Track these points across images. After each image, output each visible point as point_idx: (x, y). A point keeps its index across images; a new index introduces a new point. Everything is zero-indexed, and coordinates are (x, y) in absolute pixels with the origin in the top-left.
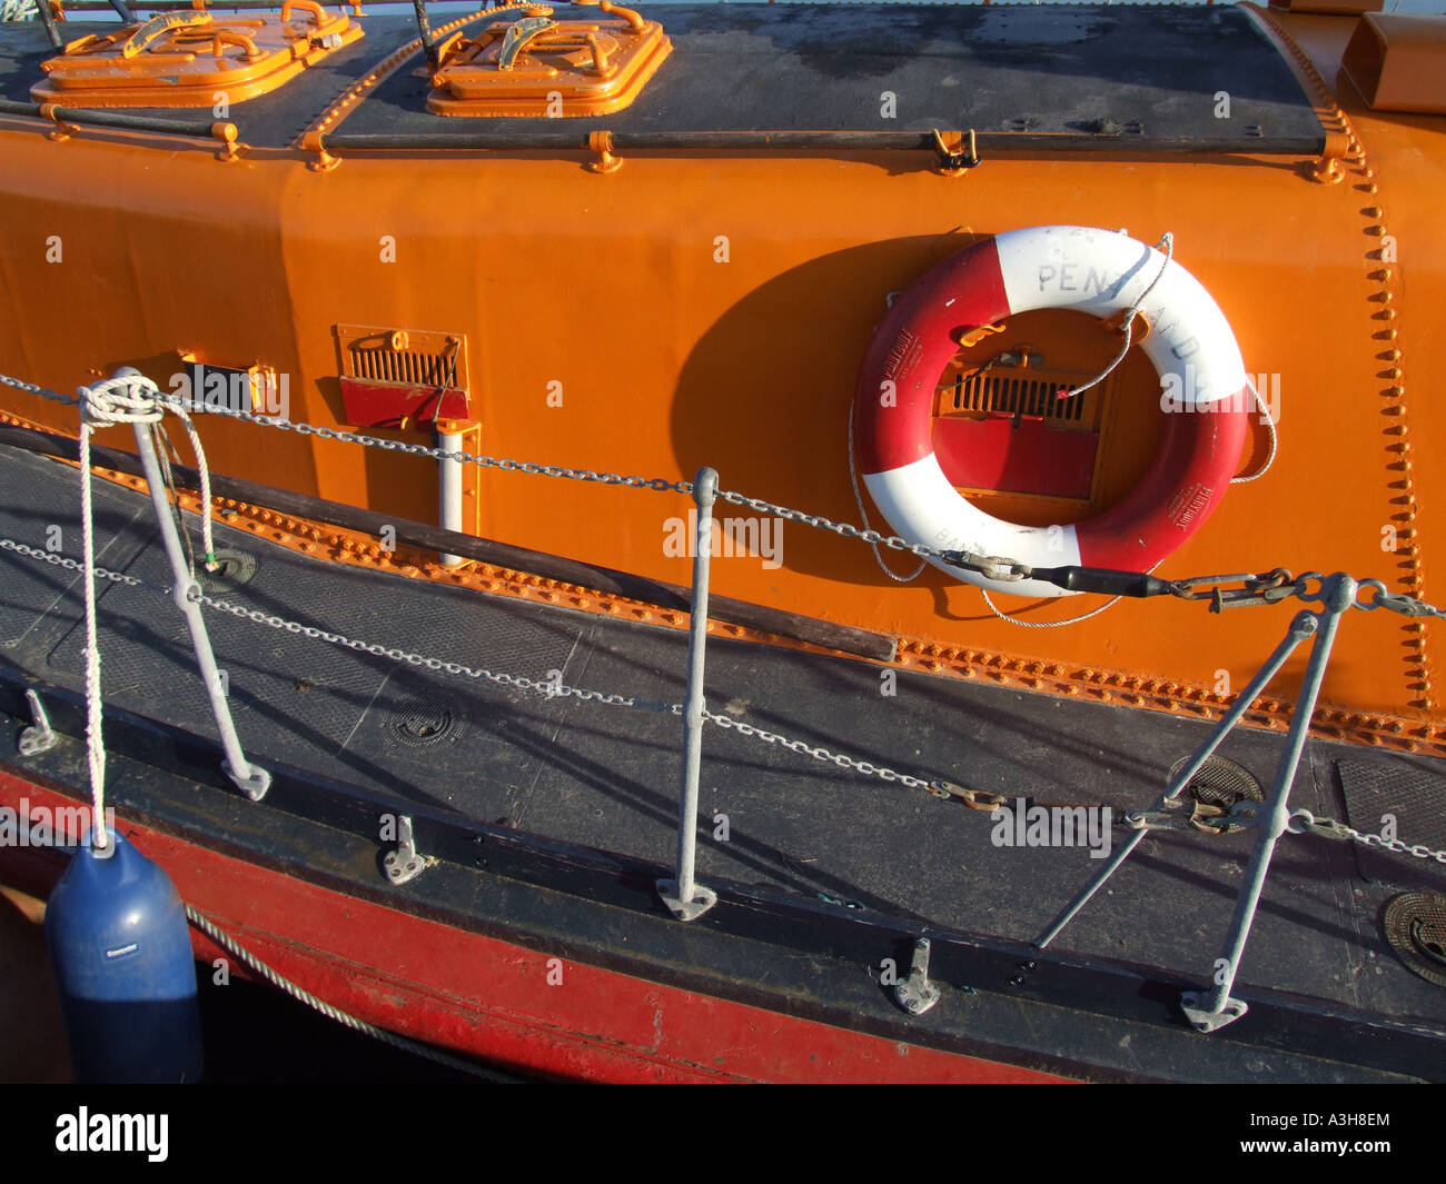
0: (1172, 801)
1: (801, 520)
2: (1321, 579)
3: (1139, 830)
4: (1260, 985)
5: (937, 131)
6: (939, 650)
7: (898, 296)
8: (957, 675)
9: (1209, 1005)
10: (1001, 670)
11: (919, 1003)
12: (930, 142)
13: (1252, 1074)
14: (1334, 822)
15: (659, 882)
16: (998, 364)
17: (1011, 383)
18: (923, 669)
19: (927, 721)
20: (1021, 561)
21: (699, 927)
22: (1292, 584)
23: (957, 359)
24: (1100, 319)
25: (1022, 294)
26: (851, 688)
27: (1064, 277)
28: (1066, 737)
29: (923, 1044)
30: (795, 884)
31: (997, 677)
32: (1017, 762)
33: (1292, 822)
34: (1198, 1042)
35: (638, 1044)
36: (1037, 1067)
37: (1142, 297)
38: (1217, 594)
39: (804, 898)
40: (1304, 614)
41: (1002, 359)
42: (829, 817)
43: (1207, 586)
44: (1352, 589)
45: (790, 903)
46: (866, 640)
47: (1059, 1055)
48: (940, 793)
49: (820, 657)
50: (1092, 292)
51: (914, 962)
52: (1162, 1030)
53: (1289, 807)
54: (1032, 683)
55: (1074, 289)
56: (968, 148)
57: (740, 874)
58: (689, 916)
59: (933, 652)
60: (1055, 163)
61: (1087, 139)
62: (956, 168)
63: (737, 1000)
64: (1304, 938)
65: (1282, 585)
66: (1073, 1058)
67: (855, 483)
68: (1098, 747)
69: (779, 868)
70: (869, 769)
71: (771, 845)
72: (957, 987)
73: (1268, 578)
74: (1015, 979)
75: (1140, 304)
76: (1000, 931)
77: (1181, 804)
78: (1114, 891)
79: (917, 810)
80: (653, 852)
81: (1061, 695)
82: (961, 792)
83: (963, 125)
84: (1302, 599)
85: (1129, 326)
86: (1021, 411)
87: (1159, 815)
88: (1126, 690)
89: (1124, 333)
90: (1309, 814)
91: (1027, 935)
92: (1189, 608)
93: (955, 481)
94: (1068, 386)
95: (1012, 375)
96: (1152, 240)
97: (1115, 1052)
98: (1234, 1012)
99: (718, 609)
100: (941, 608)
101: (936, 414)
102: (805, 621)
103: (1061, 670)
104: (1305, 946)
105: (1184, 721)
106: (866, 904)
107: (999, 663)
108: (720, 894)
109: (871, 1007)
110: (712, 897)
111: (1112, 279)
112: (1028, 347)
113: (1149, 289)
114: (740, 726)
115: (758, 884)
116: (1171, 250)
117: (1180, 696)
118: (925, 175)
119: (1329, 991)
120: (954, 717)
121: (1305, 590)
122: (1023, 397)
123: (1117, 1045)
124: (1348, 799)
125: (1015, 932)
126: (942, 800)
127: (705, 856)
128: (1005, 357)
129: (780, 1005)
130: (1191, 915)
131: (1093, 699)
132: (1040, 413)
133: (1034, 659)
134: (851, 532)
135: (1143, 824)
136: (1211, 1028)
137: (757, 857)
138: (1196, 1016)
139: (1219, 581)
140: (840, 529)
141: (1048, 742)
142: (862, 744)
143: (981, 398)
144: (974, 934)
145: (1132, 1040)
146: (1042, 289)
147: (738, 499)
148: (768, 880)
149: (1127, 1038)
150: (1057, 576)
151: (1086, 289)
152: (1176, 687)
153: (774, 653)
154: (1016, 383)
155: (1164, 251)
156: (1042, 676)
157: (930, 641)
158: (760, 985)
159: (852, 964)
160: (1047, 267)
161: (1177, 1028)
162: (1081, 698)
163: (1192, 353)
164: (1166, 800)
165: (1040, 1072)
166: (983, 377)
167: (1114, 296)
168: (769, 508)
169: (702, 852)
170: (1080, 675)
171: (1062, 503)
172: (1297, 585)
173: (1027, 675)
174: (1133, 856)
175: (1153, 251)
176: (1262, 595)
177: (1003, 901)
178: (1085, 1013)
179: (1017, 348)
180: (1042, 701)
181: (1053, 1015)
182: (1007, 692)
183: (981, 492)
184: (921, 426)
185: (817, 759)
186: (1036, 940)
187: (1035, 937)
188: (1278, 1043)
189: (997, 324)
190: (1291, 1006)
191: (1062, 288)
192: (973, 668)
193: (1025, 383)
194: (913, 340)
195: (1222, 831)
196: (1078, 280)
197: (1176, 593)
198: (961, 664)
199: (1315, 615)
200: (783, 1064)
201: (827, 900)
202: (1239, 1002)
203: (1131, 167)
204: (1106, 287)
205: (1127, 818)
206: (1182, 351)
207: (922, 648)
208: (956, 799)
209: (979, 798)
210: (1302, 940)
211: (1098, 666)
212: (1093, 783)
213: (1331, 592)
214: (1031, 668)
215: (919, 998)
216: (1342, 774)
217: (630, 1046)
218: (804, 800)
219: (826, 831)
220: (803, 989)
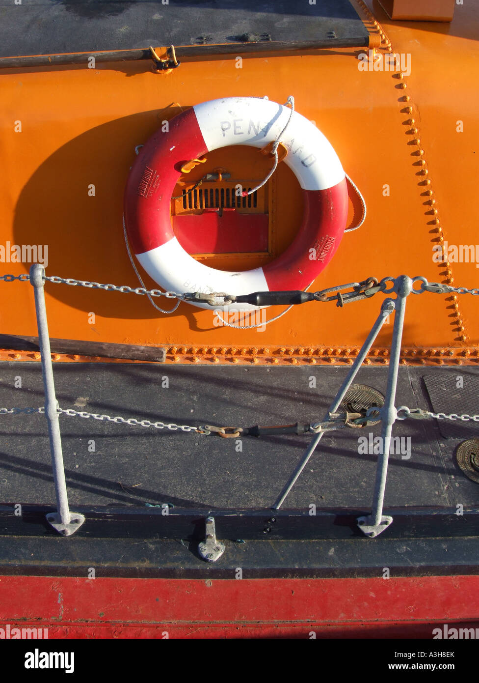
0: (334, 414)
1: (98, 288)
2: (393, 280)
3: (319, 434)
4: (398, 506)
5: (152, 48)
6: (196, 350)
7: (141, 147)
8: (209, 363)
9: (372, 523)
10: (233, 356)
11: (214, 555)
12: (148, 55)
13: (401, 554)
14: (420, 410)
15: (48, 516)
16: (205, 181)
17: (214, 191)
18: (188, 363)
19: (194, 393)
20: (229, 293)
21: (78, 538)
22: (379, 285)
23: (181, 180)
24: (260, 149)
25: (213, 140)
26: (148, 381)
27: (236, 127)
28: (275, 388)
29: (220, 578)
30: (131, 501)
31: (231, 360)
32: (249, 407)
33: (399, 414)
34: (370, 543)
35: (50, 617)
36: (286, 577)
37: (281, 134)
38: (340, 296)
39: (137, 507)
40: (387, 300)
41: (208, 178)
42: (145, 457)
43: (333, 293)
44: (410, 284)
45: (130, 512)
46: (147, 351)
47: (297, 567)
48: (204, 432)
49: (127, 365)
50: (253, 134)
51: (207, 532)
52: (350, 541)
53: (397, 406)
54: (252, 360)
55: (242, 133)
56: (172, 57)
57: (97, 501)
58: (70, 532)
59: (193, 352)
60: (223, 62)
61: (240, 46)
62: (166, 69)
63: (107, 576)
64: (418, 475)
65: (373, 286)
66: (304, 567)
67: (132, 260)
68: (293, 392)
69: (120, 493)
70: (162, 426)
71: (114, 480)
72: (234, 541)
73: (365, 283)
74: (265, 530)
75: (280, 139)
76: (254, 504)
77: (339, 415)
78: (314, 470)
79: (196, 444)
80: (42, 499)
81: (269, 365)
82: (216, 429)
83: (167, 42)
84: (385, 292)
85: (276, 152)
86: (223, 206)
87: (328, 423)
88: (305, 356)
89: (274, 156)
90: (407, 408)
91: (270, 504)
92: (326, 307)
93: (190, 251)
94: (247, 189)
95: (214, 186)
96: (282, 101)
97: (326, 558)
98: (386, 523)
99: (56, 347)
100: (193, 325)
101: (174, 214)
102: (110, 346)
103: (267, 351)
104: (419, 480)
105: (339, 368)
106: (175, 505)
107: (232, 352)
108: (87, 515)
109: (186, 563)
110: (82, 518)
111: (263, 125)
112: (221, 169)
113: (284, 129)
114: (81, 414)
115: (109, 505)
116: (293, 106)
117: (335, 355)
118: (148, 74)
119: (433, 501)
120: (209, 388)
121: (386, 287)
122: (222, 198)
123: (328, 555)
124: (431, 396)
125: (262, 503)
126: (206, 436)
127: (74, 495)
128: (209, 177)
129: (133, 573)
130: (357, 475)
131: (287, 364)
132: (233, 206)
133: (250, 347)
134: (129, 291)
135: (320, 430)
136: (376, 534)
137: (106, 490)
138: (366, 529)
139: (339, 289)
140: (122, 289)
141: (265, 393)
142: (159, 412)
143: (198, 202)
144: (239, 509)
145: (335, 550)
146: (224, 135)
147: (59, 280)
148: (114, 501)
149: (332, 550)
150: (251, 299)
151: (249, 133)
152: (332, 350)
153: (100, 367)
154: (217, 190)
155: (290, 106)
156: (257, 356)
157: (190, 346)
158: (119, 564)
159: (173, 540)
160: (225, 122)
161: (358, 538)
162: (281, 365)
163: (313, 163)
164: (330, 414)
165: (288, 579)
166: (198, 189)
167: (265, 135)
168: (78, 283)
169: (73, 492)
170: (278, 352)
171: (254, 256)
172: (381, 285)
173: (248, 356)
174: (319, 448)
175: (284, 107)
176: (364, 293)
177: (253, 487)
178: (308, 540)
179: (215, 170)
180: (259, 370)
181: (291, 546)
182: (239, 368)
183: (206, 256)
184: (165, 222)
185: (130, 425)
186: (274, 505)
187: (273, 503)
188: (411, 535)
189: (201, 158)
190: (415, 513)
191: (235, 133)
192: (218, 357)
193: (222, 190)
194: (153, 173)
195: (364, 425)
196: (244, 127)
197: (317, 299)
198: (210, 356)
199: (393, 300)
200: (141, 608)
201: (151, 506)
202: (387, 517)
203: (266, 60)
204: (260, 130)
205: (312, 428)
206: (307, 162)
207: (186, 350)
208: (215, 434)
209: (227, 431)
210: (417, 476)
211: (287, 345)
212: (294, 411)
213: (399, 287)
214: (250, 352)
215: (213, 552)
216: (426, 383)
217: (46, 619)
218: (129, 450)
219: (145, 466)
220: (145, 561)
